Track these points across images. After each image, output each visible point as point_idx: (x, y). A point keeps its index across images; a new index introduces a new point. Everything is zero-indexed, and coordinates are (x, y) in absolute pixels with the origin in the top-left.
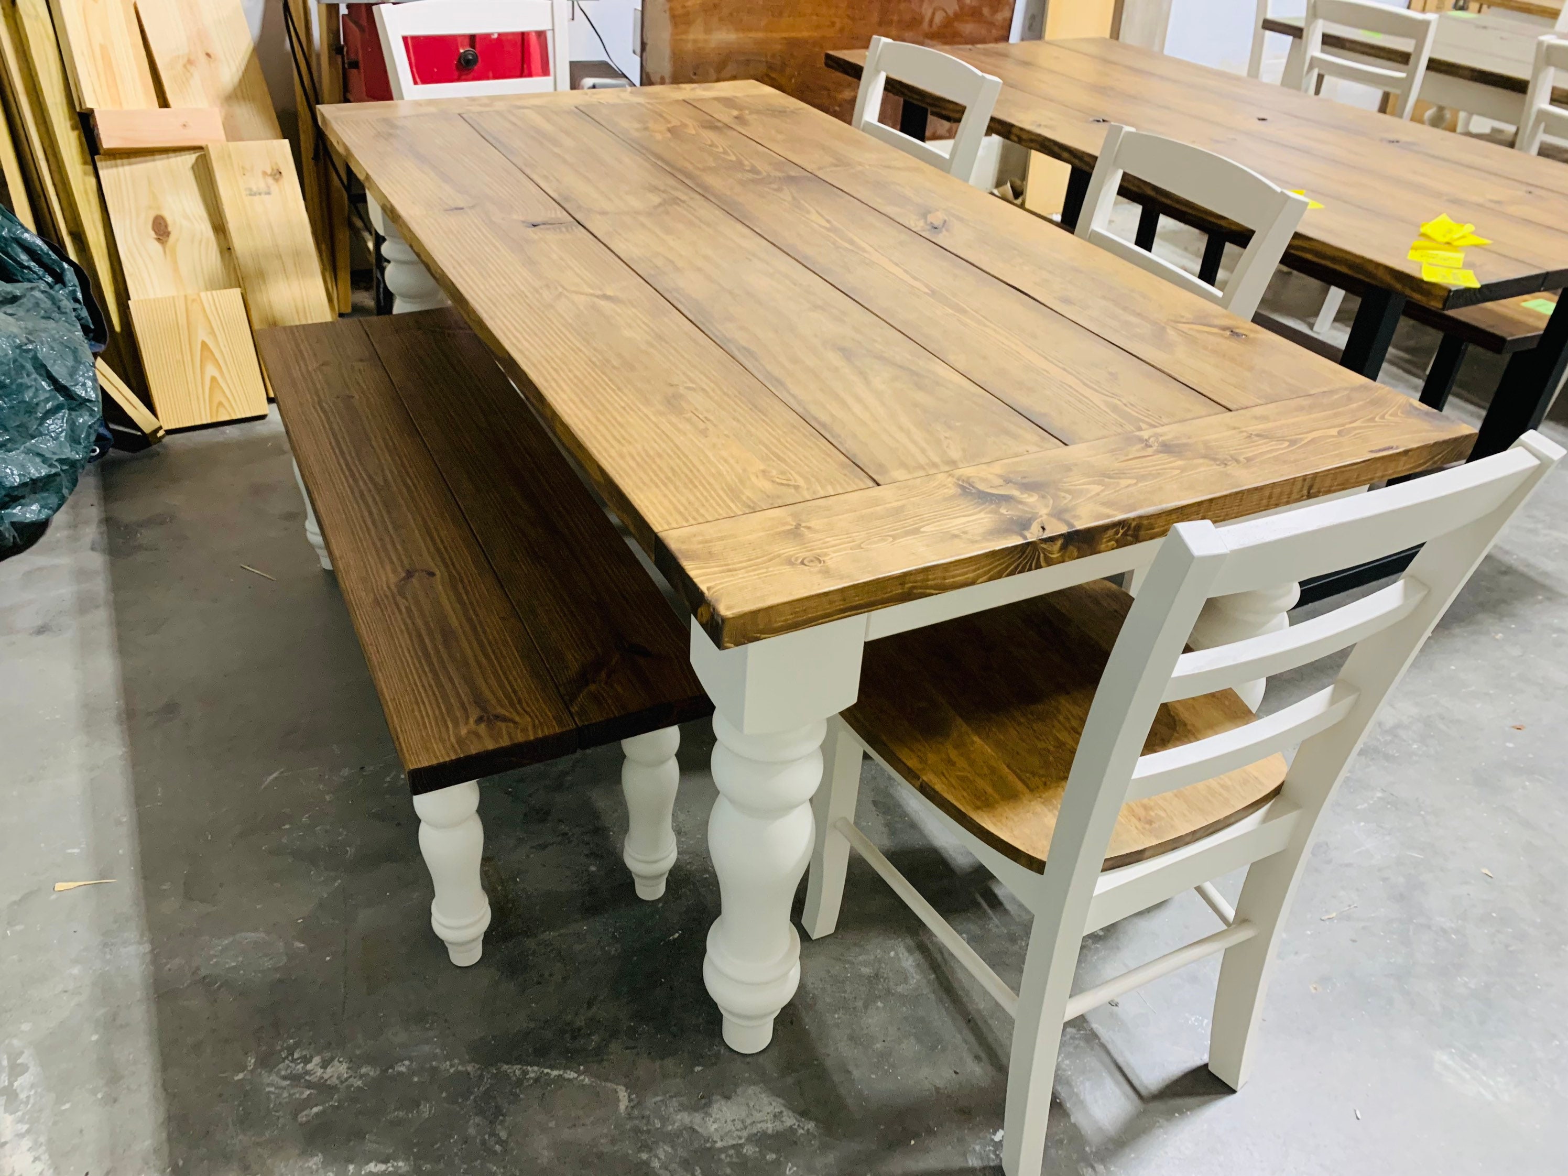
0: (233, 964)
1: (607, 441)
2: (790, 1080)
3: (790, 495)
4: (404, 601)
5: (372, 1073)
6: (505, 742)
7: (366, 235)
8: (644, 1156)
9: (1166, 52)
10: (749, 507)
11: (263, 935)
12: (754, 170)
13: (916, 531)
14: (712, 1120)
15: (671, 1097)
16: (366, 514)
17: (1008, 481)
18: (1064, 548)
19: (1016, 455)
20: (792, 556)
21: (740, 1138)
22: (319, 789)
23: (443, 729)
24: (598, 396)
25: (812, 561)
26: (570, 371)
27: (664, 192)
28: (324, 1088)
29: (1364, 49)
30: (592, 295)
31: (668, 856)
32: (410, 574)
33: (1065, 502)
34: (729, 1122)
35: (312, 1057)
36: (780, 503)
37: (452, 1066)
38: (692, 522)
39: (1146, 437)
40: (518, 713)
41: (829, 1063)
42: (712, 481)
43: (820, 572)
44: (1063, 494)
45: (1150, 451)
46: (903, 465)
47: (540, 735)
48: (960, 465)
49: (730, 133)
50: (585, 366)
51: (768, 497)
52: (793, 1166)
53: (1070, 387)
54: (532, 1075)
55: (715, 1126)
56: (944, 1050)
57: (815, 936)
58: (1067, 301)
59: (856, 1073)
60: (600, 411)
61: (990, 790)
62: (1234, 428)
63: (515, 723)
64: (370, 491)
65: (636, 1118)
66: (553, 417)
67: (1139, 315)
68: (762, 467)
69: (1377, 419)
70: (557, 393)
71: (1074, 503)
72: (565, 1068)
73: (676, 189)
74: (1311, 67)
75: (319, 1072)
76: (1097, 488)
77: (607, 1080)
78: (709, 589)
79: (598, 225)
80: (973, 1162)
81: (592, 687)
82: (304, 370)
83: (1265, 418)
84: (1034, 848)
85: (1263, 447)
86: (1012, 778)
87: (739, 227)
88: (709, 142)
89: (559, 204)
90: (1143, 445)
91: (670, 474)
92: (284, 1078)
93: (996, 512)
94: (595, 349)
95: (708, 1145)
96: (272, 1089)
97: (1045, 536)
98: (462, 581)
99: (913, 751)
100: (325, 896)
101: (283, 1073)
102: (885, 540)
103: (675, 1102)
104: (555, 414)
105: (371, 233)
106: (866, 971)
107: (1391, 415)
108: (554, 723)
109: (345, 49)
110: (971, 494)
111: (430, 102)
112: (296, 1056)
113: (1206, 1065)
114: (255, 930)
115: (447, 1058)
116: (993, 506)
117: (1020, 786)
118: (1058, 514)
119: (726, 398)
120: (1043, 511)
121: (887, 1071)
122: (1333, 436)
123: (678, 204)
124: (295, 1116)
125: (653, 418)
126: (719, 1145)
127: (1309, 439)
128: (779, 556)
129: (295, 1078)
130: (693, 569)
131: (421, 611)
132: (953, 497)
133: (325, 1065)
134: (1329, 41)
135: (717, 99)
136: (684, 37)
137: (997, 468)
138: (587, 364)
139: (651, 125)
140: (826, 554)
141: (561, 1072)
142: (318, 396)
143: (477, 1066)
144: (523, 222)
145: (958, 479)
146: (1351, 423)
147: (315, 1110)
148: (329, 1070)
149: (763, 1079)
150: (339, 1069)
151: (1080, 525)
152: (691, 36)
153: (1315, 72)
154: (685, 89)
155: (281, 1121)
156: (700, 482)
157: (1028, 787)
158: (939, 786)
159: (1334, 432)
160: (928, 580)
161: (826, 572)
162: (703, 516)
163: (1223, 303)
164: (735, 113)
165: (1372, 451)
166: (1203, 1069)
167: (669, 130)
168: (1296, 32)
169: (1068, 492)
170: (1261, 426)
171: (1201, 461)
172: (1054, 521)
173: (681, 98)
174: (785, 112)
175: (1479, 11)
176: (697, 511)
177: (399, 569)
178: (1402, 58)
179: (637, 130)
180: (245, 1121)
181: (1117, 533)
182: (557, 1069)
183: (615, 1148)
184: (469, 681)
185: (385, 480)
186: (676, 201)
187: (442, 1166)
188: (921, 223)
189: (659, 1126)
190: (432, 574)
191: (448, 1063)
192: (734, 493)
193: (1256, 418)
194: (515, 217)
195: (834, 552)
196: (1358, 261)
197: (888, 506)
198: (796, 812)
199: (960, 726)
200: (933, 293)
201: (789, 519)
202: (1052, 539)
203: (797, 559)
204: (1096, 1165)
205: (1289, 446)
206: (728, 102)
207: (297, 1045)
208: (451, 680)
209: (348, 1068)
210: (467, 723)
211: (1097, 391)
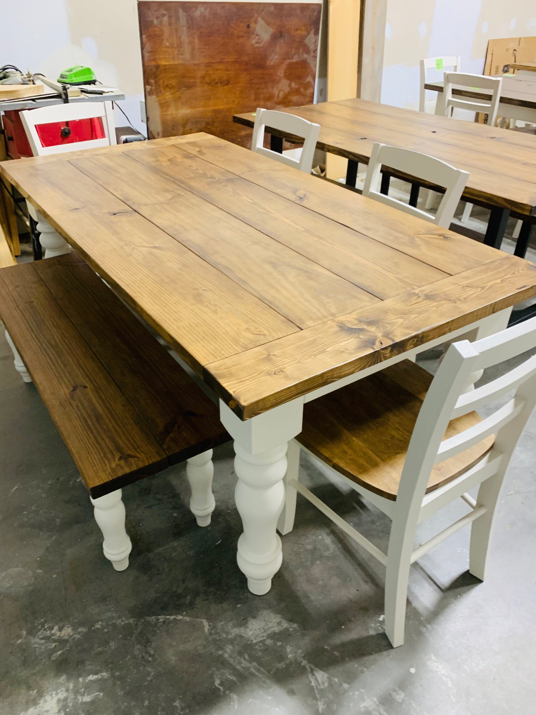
0: (8, 585)
1: (170, 321)
2: (283, 605)
3: (263, 340)
4: (74, 402)
5: (84, 631)
6: (134, 468)
7: (25, 218)
8: (220, 652)
9: (382, 102)
10: (244, 348)
11: (21, 569)
12: (212, 177)
13: (324, 351)
14: (249, 630)
15: (229, 621)
16: (49, 360)
17: (360, 321)
18: (392, 351)
19: (361, 308)
20: (269, 371)
21: (263, 637)
22: (38, 492)
23: (104, 465)
24: (162, 298)
25: (279, 372)
26: (146, 287)
27: (172, 191)
28: (62, 642)
29: (471, 95)
30: (149, 247)
31: (211, 506)
32: (75, 388)
33: (388, 329)
34: (257, 630)
35: (53, 627)
36: (258, 344)
37: (122, 621)
38: (219, 358)
39: (417, 293)
40: (139, 453)
41: (300, 594)
42: (224, 336)
43: (284, 377)
44: (387, 325)
45: (420, 299)
46: (311, 318)
47: (151, 462)
48: (337, 315)
49: (198, 159)
50: (153, 284)
51: (252, 341)
52: (290, 647)
53: (378, 271)
54: (161, 620)
55: (251, 633)
56: (350, 580)
57: (283, 534)
58: (367, 229)
59: (312, 597)
60: (164, 306)
61: (365, 464)
62: (455, 284)
63: (138, 458)
64: (48, 348)
65: (214, 635)
66: (141, 311)
67: (401, 232)
68: (246, 327)
69: (516, 273)
70: (142, 299)
71: (392, 329)
72: (176, 614)
73: (178, 190)
74: (448, 105)
75: (58, 634)
76: (400, 321)
77: (197, 617)
78: (234, 392)
79: (145, 211)
80: (372, 632)
81: (172, 435)
82: (7, 291)
83: (467, 278)
84: (390, 490)
85: (470, 292)
86: (374, 456)
87: (211, 206)
88: (189, 165)
89: (124, 202)
90: (417, 297)
91: (204, 335)
92: (42, 639)
93: (358, 338)
94: (156, 275)
95: (249, 643)
96: (36, 645)
97: (383, 347)
98: (100, 389)
99: (326, 448)
100: (49, 545)
101: (41, 637)
102: (311, 357)
103: (230, 624)
104: (142, 309)
105: (27, 218)
106: (309, 547)
107: (522, 270)
108: (157, 456)
109: (6, 131)
110: (345, 329)
111: (53, 156)
112: (46, 627)
113: (468, 571)
114: (17, 567)
115: (119, 617)
116: (356, 335)
117: (378, 459)
118: (387, 335)
119: (222, 293)
120: (379, 335)
121: (326, 594)
122: (499, 283)
123: (181, 198)
124: (50, 657)
125: (190, 307)
126: (254, 641)
127: (489, 286)
128: (264, 371)
129: (47, 638)
130: (225, 383)
131: (83, 405)
132: (336, 333)
133: (60, 629)
134: (455, 92)
135: (189, 143)
136: (166, 113)
137: (354, 315)
138: (153, 283)
139: (160, 158)
140: (285, 368)
141: (175, 617)
142: (16, 303)
143: (135, 620)
144: (109, 213)
145: (338, 323)
146: (506, 275)
147: (59, 652)
148: (63, 632)
149: (270, 607)
150: (67, 631)
151: (398, 340)
152: (169, 113)
153: (450, 106)
154: (172, 139)
155: (44, 661)
156: (219, 337)
157: (381, 459)
158: (342, 465)
159: (499, 281)
160: (334, 375)
161: (287, 377)
162: (223, 355)
163: (435, 222)
164: (198, 149)
165: (517, 289)
166: (467, 573)
167: (169, 160)
168: (440, 89)
169: (388, 323)
170: (467, 282)
171: (444, 302)
172: (385, 339)
173: (171, 144)
174: (221, 147)
175: (514, 73)
176: (220, 353)
177: (70, 386)
178: (489, 98)
179: (154, 162)
180: (25, 663)
181: (413, 341)
182: (172, 615)
183: (206, 651)
184: (112, 439)
185: (56, 342)
186: (179, 195)
187: (125, 672)
188: (294, 197)
189: (225, 636)
190: (85, 387)
191: (120, 620)
192: (237, 342)
193: (463, 278)
194: (105, 211)
195: (288, 366)
196: (490, 196)
197: (308, 340)
198: (276, 486)
199: (346, 434)
200: (307, 231)
201: (264, 352)
202: (386, 348)
203: (272, 372)
204: (427, 626)
205: (481, 290)
206: (193, 144)
207: (45, 622)
208: (103, 439)
209: (73, 630)
210: (115, 461)
211: (390, 272)
